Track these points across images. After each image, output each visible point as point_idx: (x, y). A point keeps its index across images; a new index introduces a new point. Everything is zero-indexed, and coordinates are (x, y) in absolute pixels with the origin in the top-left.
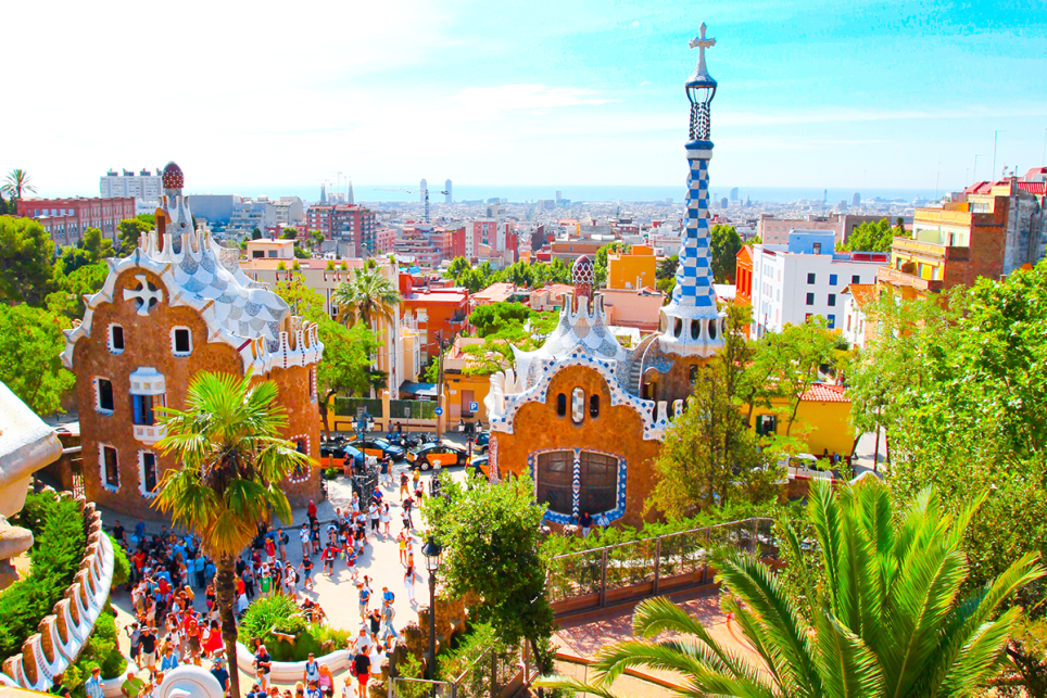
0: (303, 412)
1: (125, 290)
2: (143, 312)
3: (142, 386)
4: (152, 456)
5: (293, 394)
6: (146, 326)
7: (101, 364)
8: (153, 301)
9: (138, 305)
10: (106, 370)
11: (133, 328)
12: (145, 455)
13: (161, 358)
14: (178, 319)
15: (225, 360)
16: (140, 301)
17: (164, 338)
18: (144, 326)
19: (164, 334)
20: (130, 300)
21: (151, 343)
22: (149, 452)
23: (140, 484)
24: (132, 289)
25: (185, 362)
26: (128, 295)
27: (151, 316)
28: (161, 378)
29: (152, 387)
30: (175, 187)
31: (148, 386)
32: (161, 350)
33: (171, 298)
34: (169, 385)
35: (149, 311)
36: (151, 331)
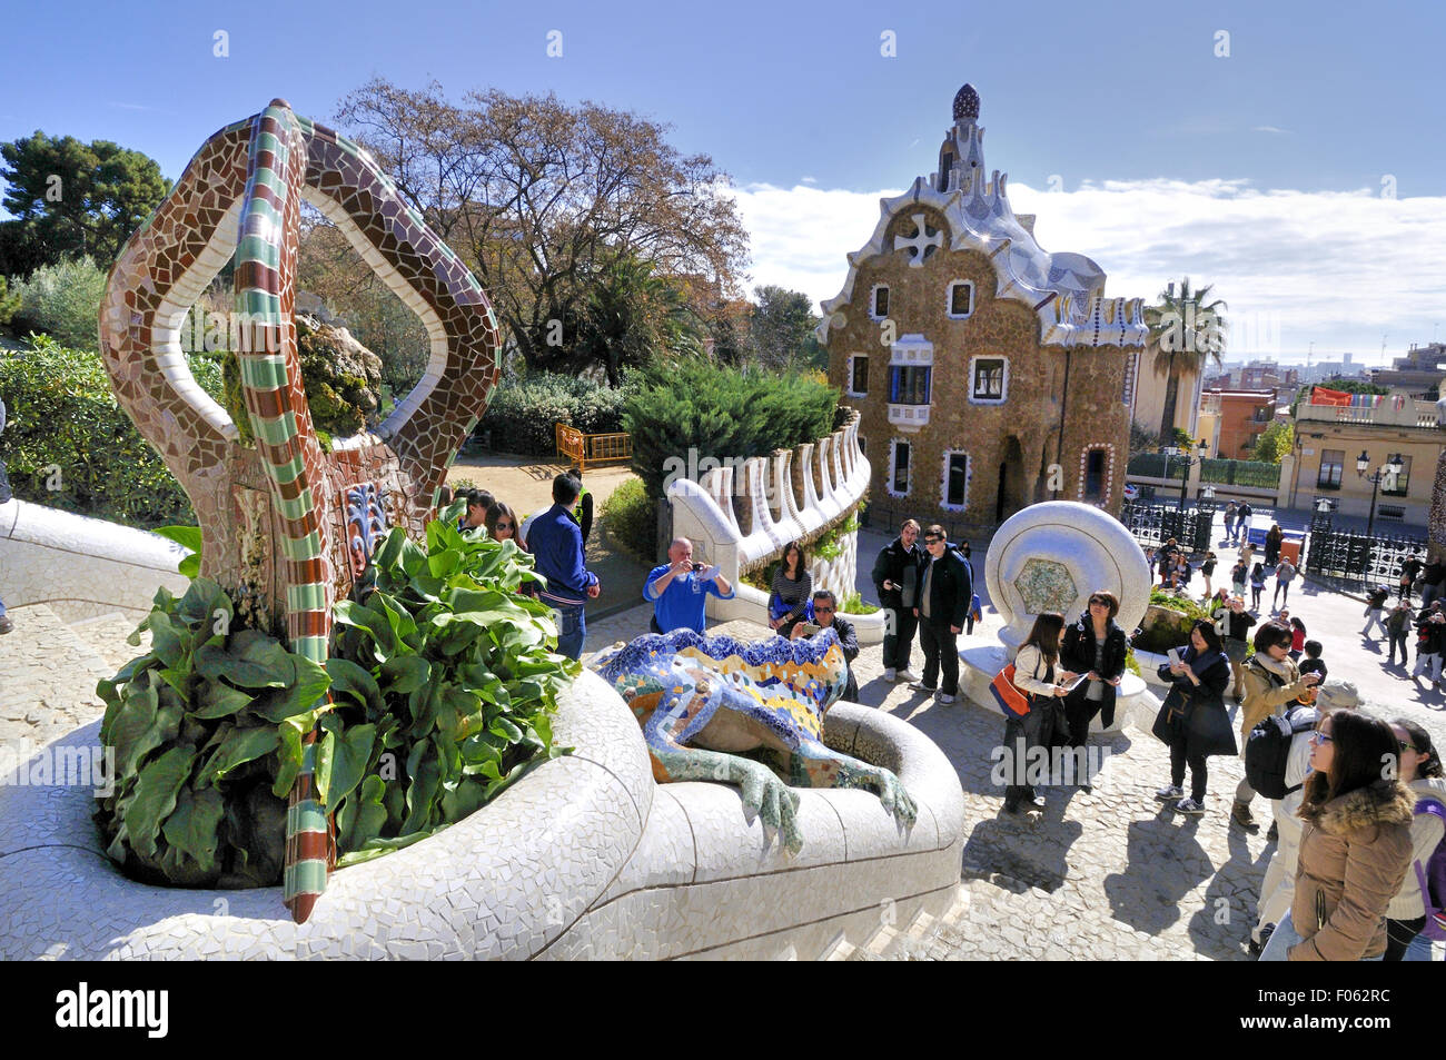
0: (1111, 412)
1: (897, 237)
2: (916, 263)
3: (905, 355)
4: (906, 447)
5: (1100, 386)
6: (919, 281)
7: (859, 336)
8: (930, 249)
9: (909, 257)
10: (864, 343)
11: (902, 286)
12: (898, 445)
13: (932, 322)
14: (960, 269)
15: (1015, 324)
16: (913, 251)
17: (941, 294)
18: (916, 281)
19: (939, 290)
20: (902, 251)
21: (921, 301)
22: (904, 441)
23: (888, 480)
24: (905, 236)
25: (961, 326)
26: (901, 243)
27: (926, 267)
28: (929, 347)
29: (918, 355)
30: (968, 114)
31: (912, 354)
32: (933, 312)
33: (955, 238)
34: (938, 356)
35: (923, 261)
36: (923, 286)
